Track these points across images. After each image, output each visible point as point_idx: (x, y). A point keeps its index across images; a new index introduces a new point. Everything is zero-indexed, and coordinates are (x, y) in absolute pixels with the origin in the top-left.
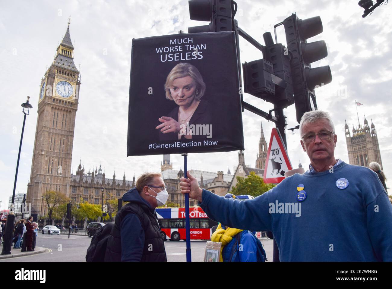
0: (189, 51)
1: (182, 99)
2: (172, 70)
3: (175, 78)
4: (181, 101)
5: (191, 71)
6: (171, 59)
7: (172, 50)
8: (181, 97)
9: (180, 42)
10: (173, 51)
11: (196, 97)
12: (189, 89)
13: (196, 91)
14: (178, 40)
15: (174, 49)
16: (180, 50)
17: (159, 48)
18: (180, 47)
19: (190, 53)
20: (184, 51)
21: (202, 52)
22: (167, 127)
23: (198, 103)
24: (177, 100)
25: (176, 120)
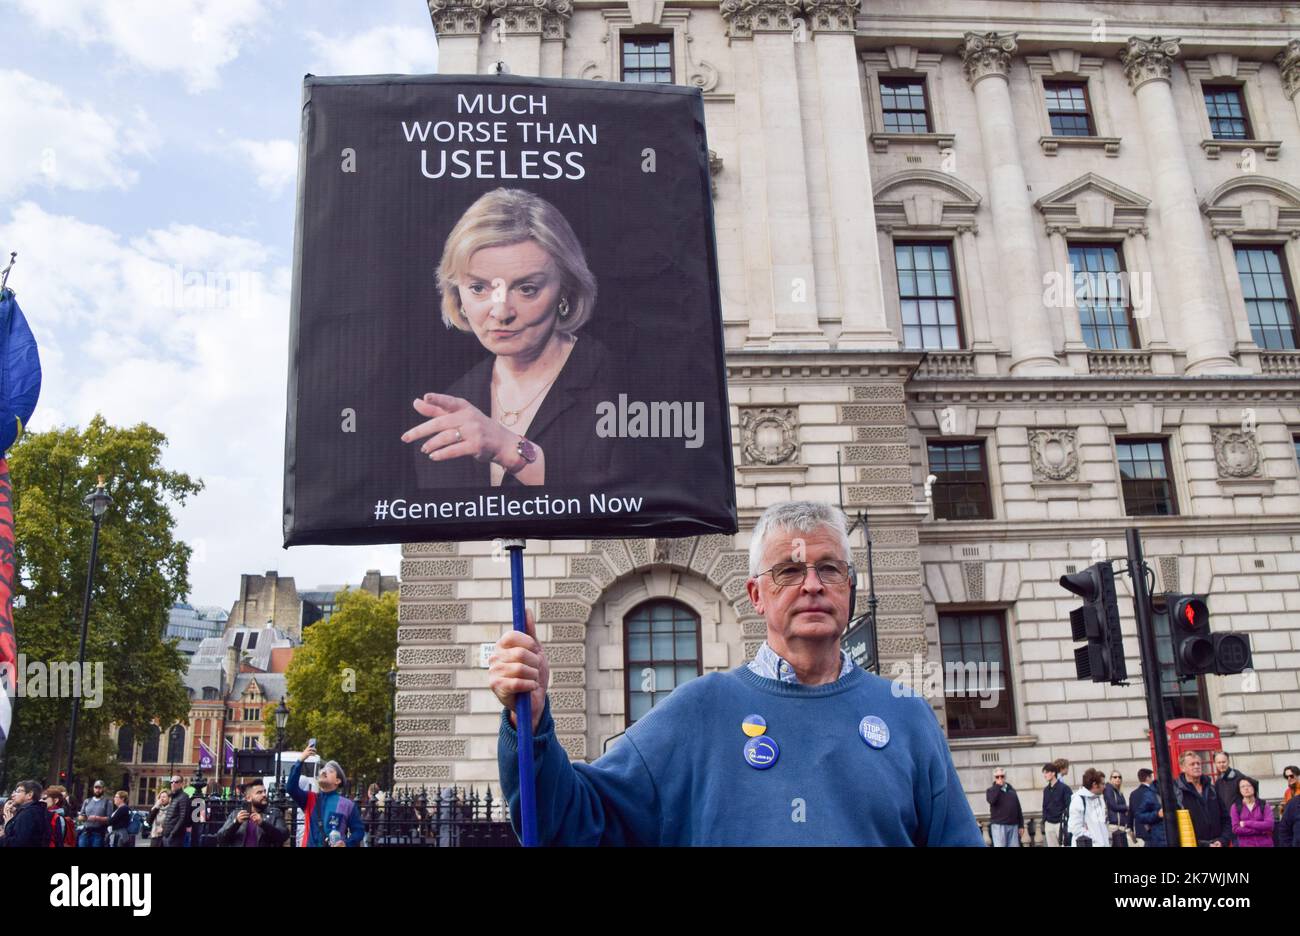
0: (532, 145)
1: (504, 328)
2: (466, 214)
3: (478, 245)
4: (503, 336)
5: (538, 223)
6: (462, 170)
7: (465, 136)
9: (497, 106)
10: (472, 140)
11: (558, 326)
12: (531, 292)
13: (558, 301)
14: (490, 96)
15: (475, 133)
16: (496, 140)
17: (417, 125)
18: (500, 128)
19: (537, 153)
20: (514, 143)
21: (580, 155)
22: (448, 435)
23: (569, 347)
24: (488, 331)
25: (483, 411)
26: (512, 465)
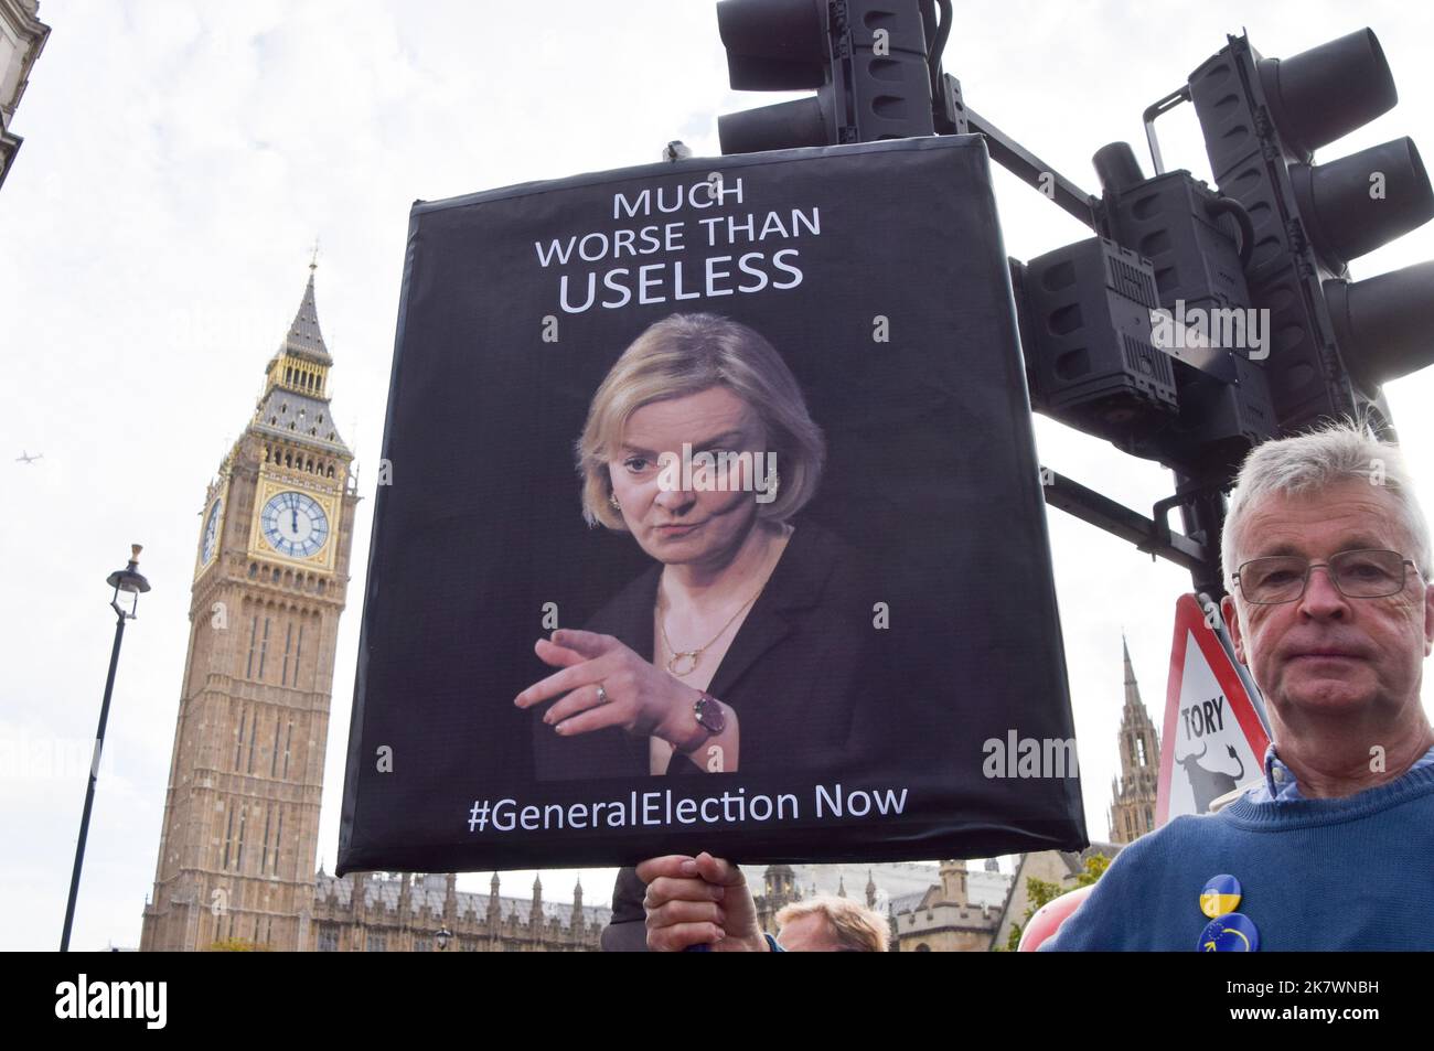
0: (722, 246)
1: (677, 520)
2: (624, 357)
3: (639, 401)
4: (674, 534)
5: (732, 359)
6: (618, 296)
7: (624, 249)
8: (673, 512)
9: (670, 200)
10: (633, 252)
14: (660, 191)
15: (638, 243)
16: (669, 247)
17: (556, 243)
18: (674, 231)
19: (729, 258)
20: (695, 250)
21: (795, 253)
22: (587, 694)
23: (780, 544)
24: (652, 527)
25: (641, 655)
26: (685, 739)
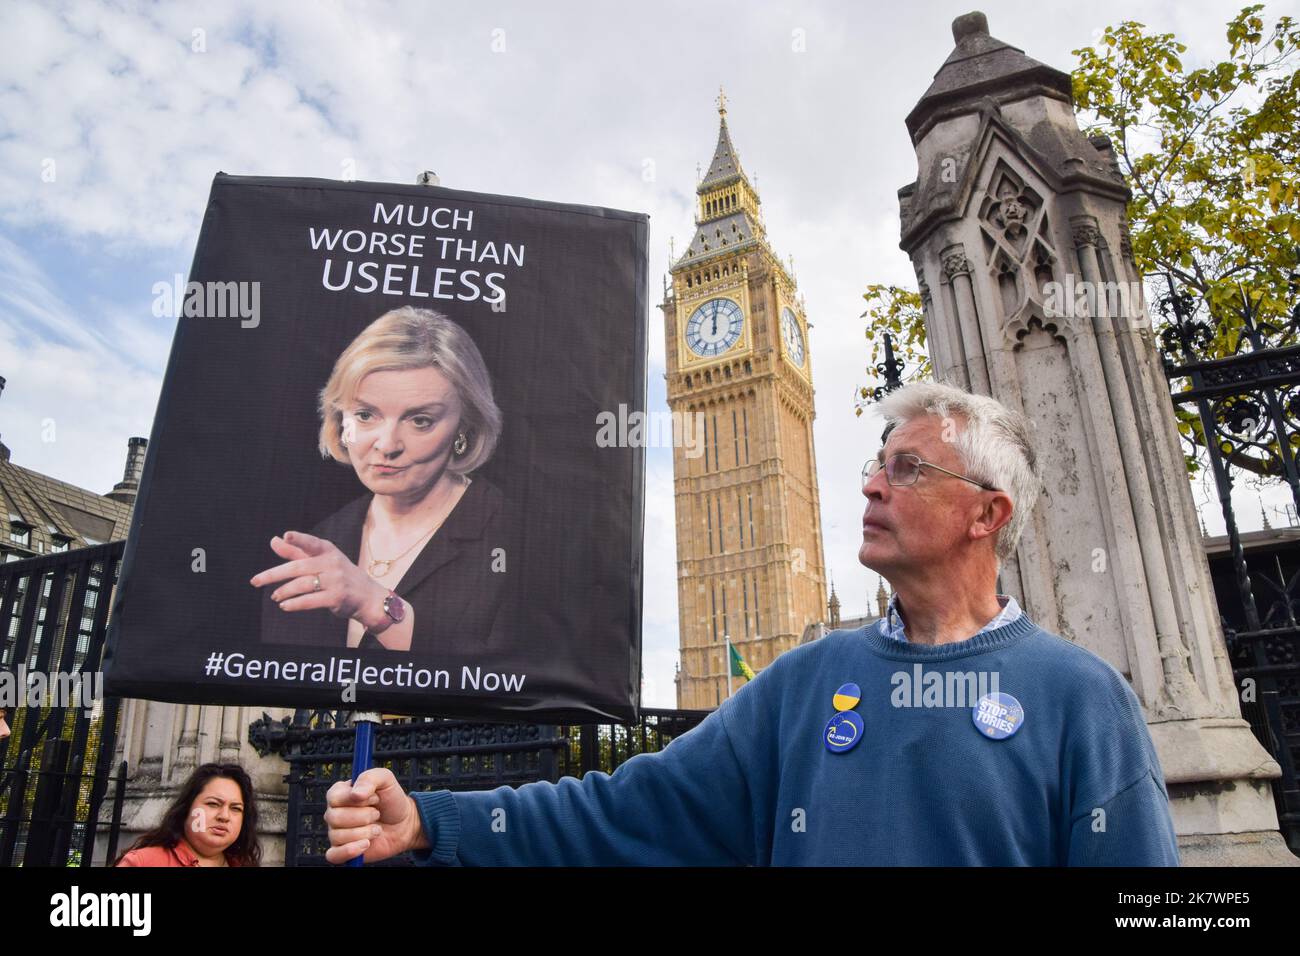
0: (450, 261)
1: (389, 462)
2: (365, 332)
3: (373, 367)
4: (385, 473)
5: (445, 348)
6: (367, 284)
7: (377, 248)
8: (386, 456)
9: (417, 217)
10: (384, 252)
11: (451, 465)
12: (425, 424)
13: (456, 437)
14: (411, 208)
15: (389, 245)
16: (411, 254)
17: (326, 232)
18: (417, 241)
19: (454, 271)
20: (430, 259)
21: (503, 277)
22: (306, 582)
23: (460, 491)
24: (369, 465)
25: (349, 558)
26: (374, 624)
